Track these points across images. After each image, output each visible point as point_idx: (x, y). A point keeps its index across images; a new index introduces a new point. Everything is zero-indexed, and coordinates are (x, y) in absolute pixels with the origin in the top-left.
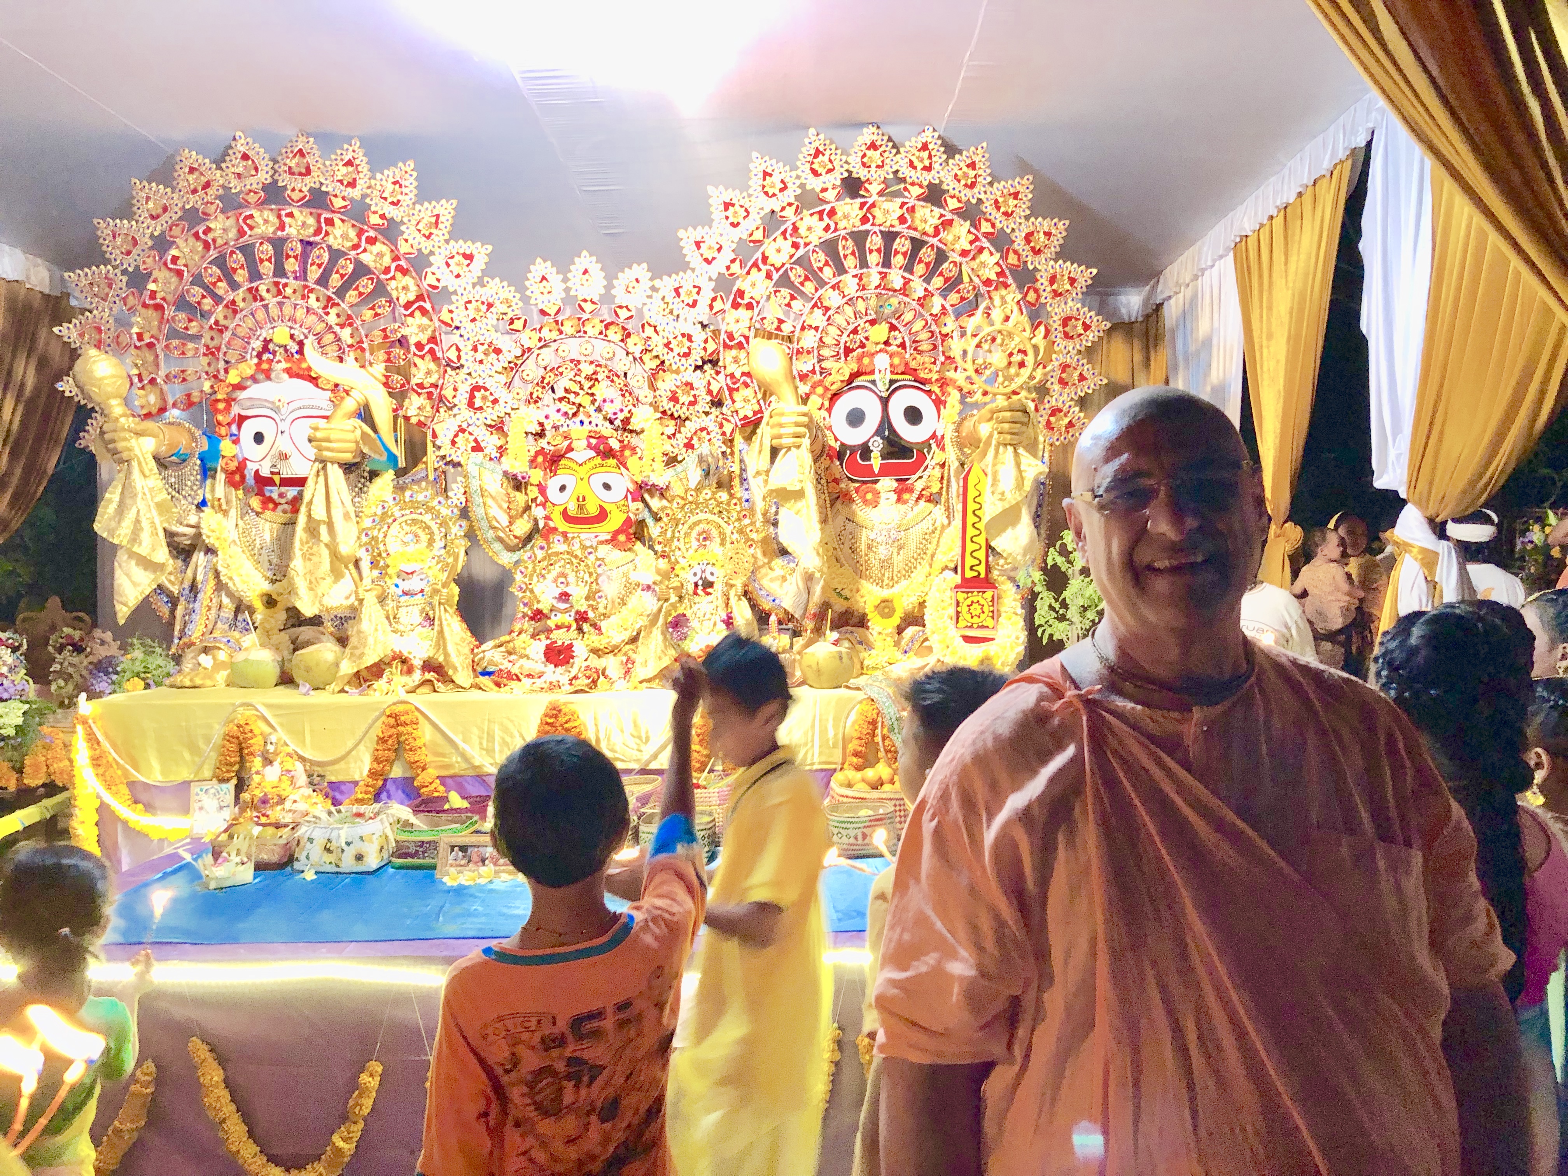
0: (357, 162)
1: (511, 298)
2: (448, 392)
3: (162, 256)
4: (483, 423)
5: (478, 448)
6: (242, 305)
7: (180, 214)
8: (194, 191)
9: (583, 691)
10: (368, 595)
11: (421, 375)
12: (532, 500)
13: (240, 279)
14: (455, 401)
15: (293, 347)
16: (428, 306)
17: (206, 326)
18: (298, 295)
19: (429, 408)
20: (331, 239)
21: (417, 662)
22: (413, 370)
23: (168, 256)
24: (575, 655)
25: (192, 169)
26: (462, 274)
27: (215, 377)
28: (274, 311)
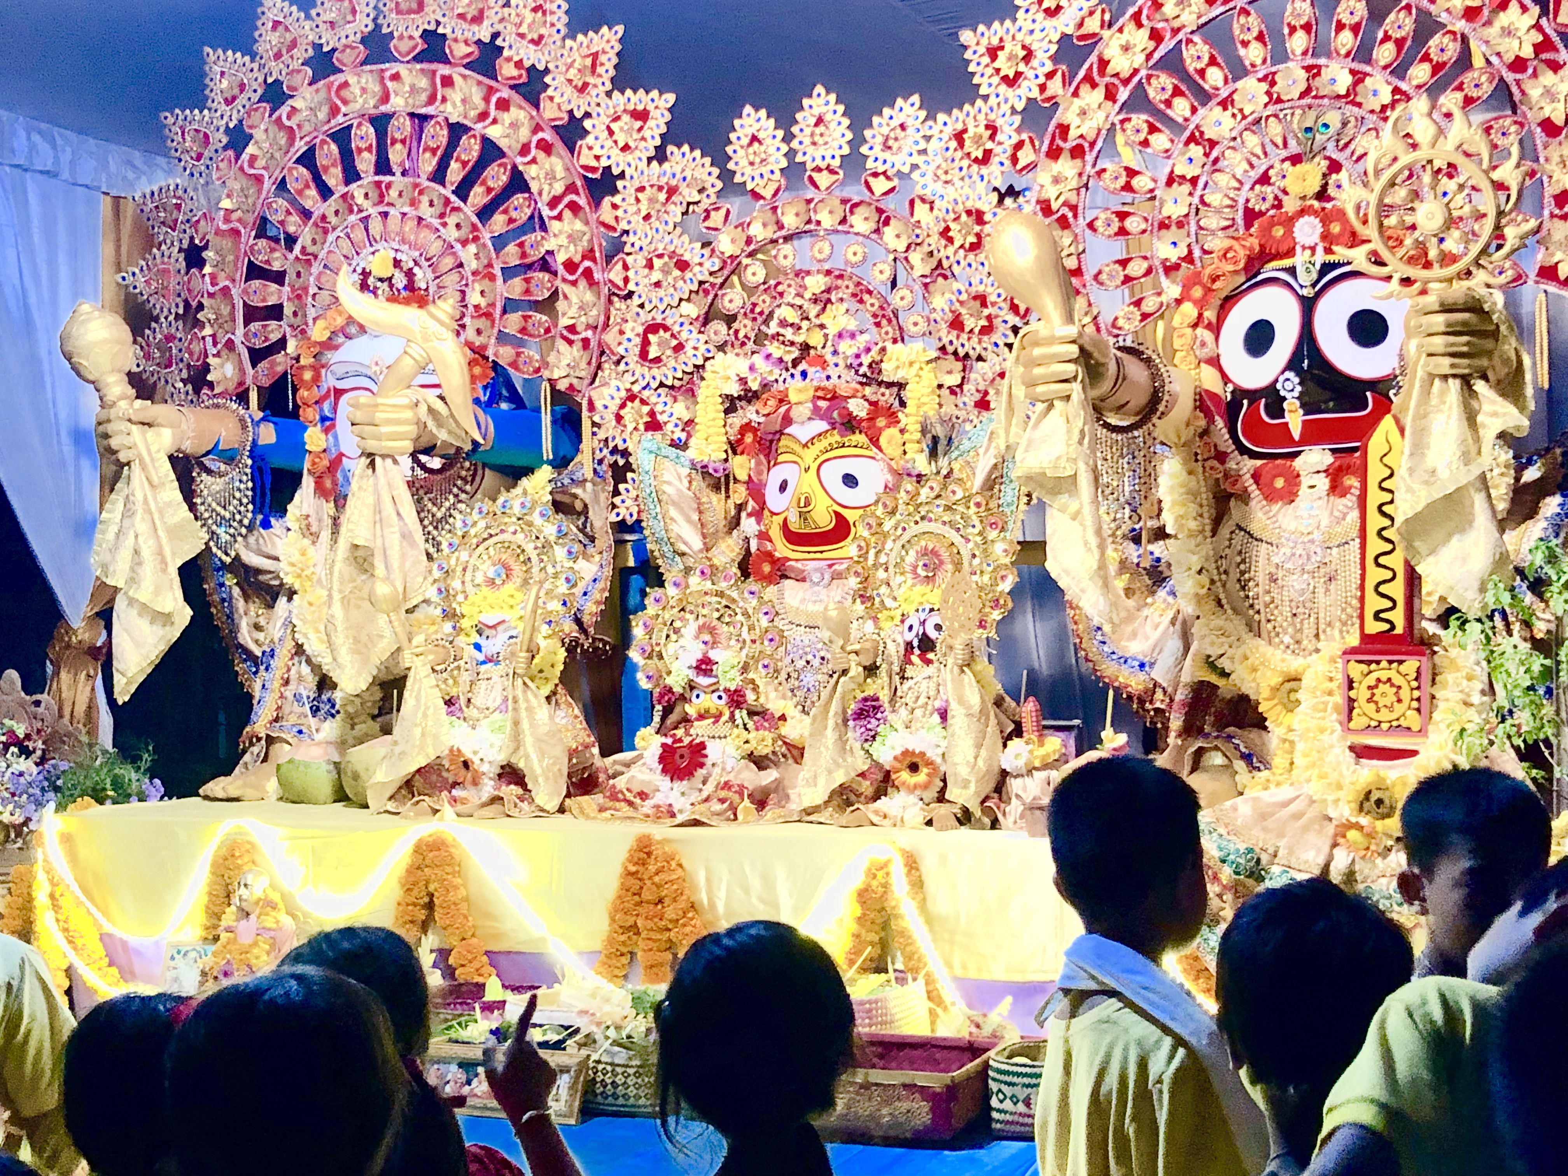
1: (705, 177)
2: (610, 337)
3: (237, 158)
4: (662, 385)
5: (654, 425)
6: (333, 220)
7: (260, 92)
8: (278, 56)
9: (696, 823)
10: (418, 662)
11: (573, 311)
12: (740, 508)
13: (331, 182)
14: (621, 350)
15: (400, 281)
16: (582, 201)
17: (291, 257)
18: (406, 198)
19: (583, 365)
20: (449, 107)
21: (485, 768)
22: (561, 305)
23: (245, 157)
24: (709, 762)
25: (276, 24)
26: (632, 144)
27: (303, 332)
28: (376, 226)
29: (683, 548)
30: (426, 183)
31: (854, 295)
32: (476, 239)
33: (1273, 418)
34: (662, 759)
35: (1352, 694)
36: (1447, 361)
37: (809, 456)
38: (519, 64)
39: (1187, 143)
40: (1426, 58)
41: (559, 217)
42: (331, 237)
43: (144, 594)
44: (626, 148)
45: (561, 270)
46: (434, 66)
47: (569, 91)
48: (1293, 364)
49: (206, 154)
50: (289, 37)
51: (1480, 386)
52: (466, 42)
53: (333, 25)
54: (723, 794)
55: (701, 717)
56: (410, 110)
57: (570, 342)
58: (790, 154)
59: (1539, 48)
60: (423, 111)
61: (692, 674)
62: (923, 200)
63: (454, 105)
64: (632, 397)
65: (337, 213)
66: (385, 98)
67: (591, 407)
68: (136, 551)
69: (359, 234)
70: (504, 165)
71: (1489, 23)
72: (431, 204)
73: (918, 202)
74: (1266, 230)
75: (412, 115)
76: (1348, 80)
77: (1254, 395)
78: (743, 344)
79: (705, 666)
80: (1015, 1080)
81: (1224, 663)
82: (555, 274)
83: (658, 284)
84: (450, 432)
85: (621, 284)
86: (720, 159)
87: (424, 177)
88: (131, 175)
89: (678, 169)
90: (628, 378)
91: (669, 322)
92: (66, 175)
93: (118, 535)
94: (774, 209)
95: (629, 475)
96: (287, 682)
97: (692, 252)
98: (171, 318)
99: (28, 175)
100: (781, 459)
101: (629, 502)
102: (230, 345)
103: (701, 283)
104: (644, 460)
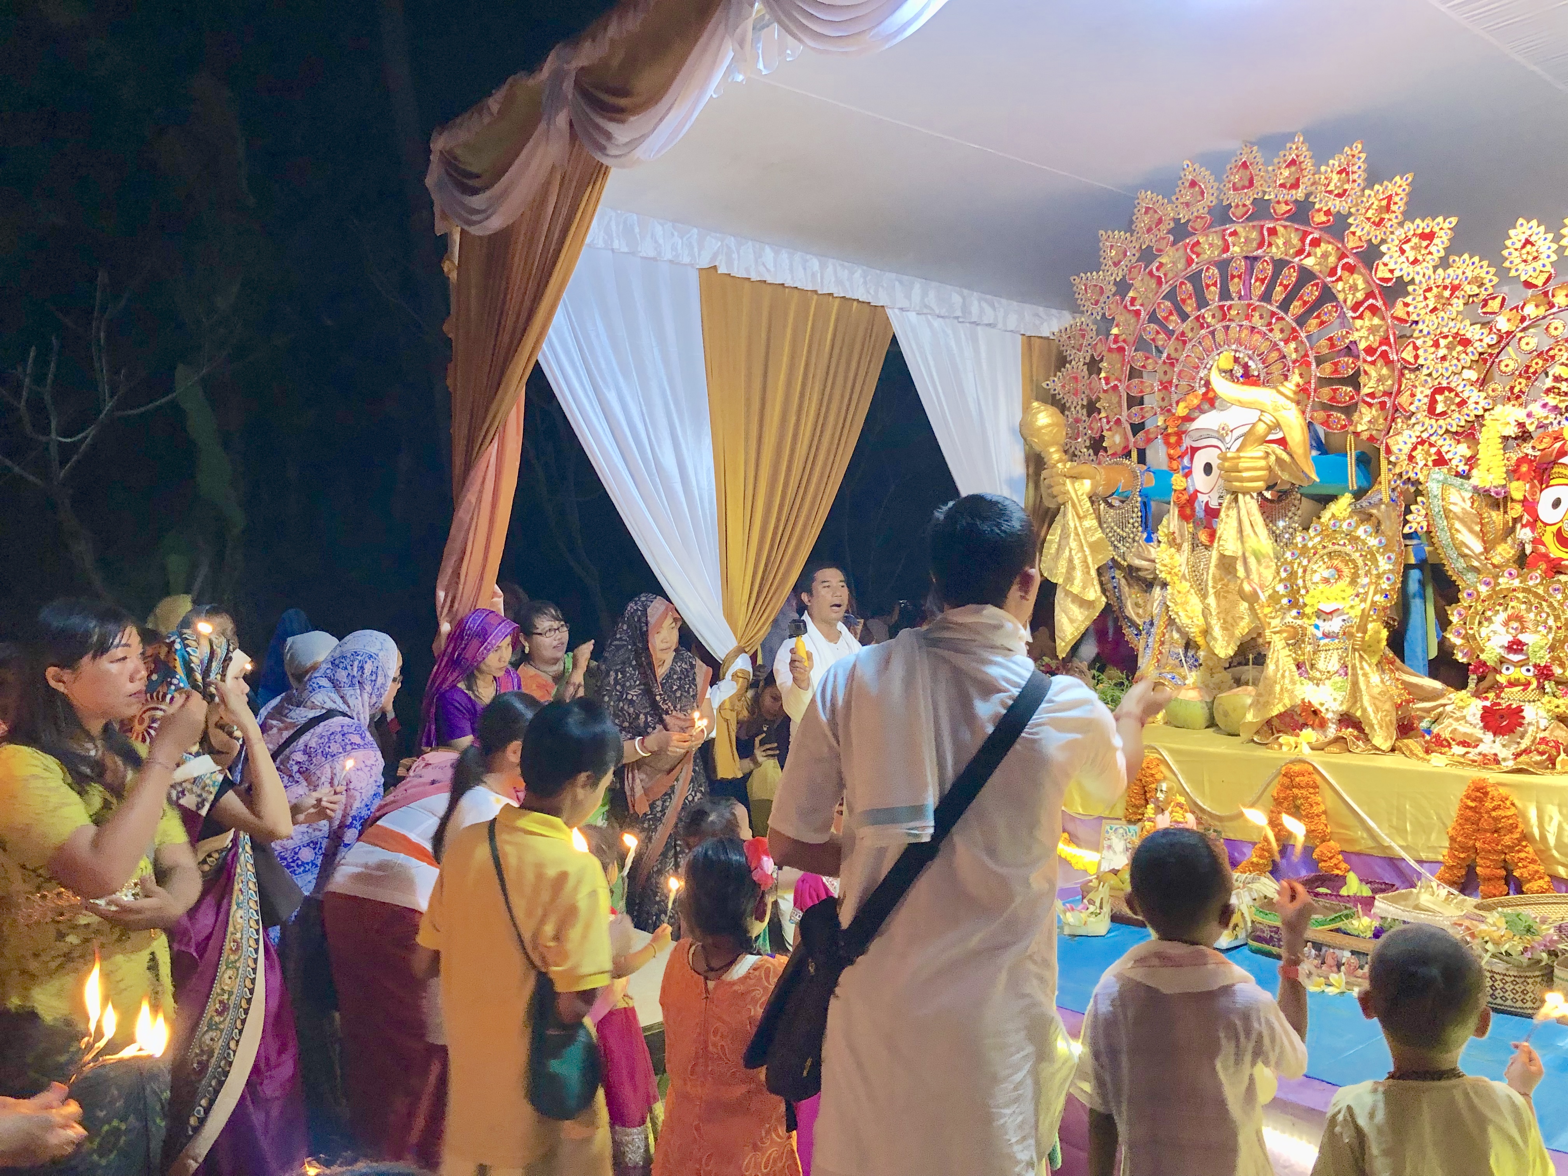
0: (1302, 159)
1: (1483, 275)
2: (1404, 399)
3: (1123, 300)
4: (1447, 431)
5: (1441, 461)
6: (1190, 335)
7: (1137, 255)
8: (1149, 230)
9: (1519, 771)
10: (1276, 638)
11: (1372, 383)
12: (1515, 521)
13: (1188, 309)
14: (1413, 408)
15: (1239, 371)
16: (1380, 304)
17: (1160, 362)
18: (1243, 316)
19: (1381, 421)
20: (1274, 249)
21: (1329, 715)
22: (1363, 379)
23: (1128, 299)
24: (1526, 722)
25: (1148, 209)
26: (1420, 258)
27: (1169, 411)
28: (1220, 336)
29: (1467, 551)
30: (1258, 303)
32: (1295, 338)
34: (1483, 718)
38: (1328, 213)
41: (1361, 317)
42: (1189, 346)
43: (1076, 589)
44: (1415, 262)
45: (1363, 354)
46: (1262, 223)
47: (1367, 226)
49: (1102, 300)
50: (1157, 216)
52: (1286, 203)
53: (1187, 204)
54: (1540, 747)
55: (1511, 684)
56: (1244, 254)
57: (1370, 405)
58: (1560, 250)
60: (1254, 254)
61: (1503, 652)
63: (1278, 247)
64: (1422, 442)
65: (1192, 329)
66: (1226, 249)
67: (1388, 451)
68: (1070, 560)
69: (1208, 342)
70: (1317, 285)
72: (1261, 317)
75: (1246, 258)
78: (1518, 397)
79: (1516, 646)
82: (1357, 357)
83: (1444, 358)
84: (1290, 475)
85: (1412, 360)
86: (1497, 260)
87: (1255, 298)
88: (1037, 322)
89: (1460, 272)
90: (1418, 428)
91: (1453, 385)
92: (1000, 325)
93: (1058, 550)
94: (1546, 294)
95: (1419, 499)
96: (1162, 643)
97: (1473, 332)
98: (1078, 408)
99: (979, 328)
100: (1552, 482)
101: (1420, 519)
102: (1118, 422)
103: (1481, 354)
104: (1433, 487)
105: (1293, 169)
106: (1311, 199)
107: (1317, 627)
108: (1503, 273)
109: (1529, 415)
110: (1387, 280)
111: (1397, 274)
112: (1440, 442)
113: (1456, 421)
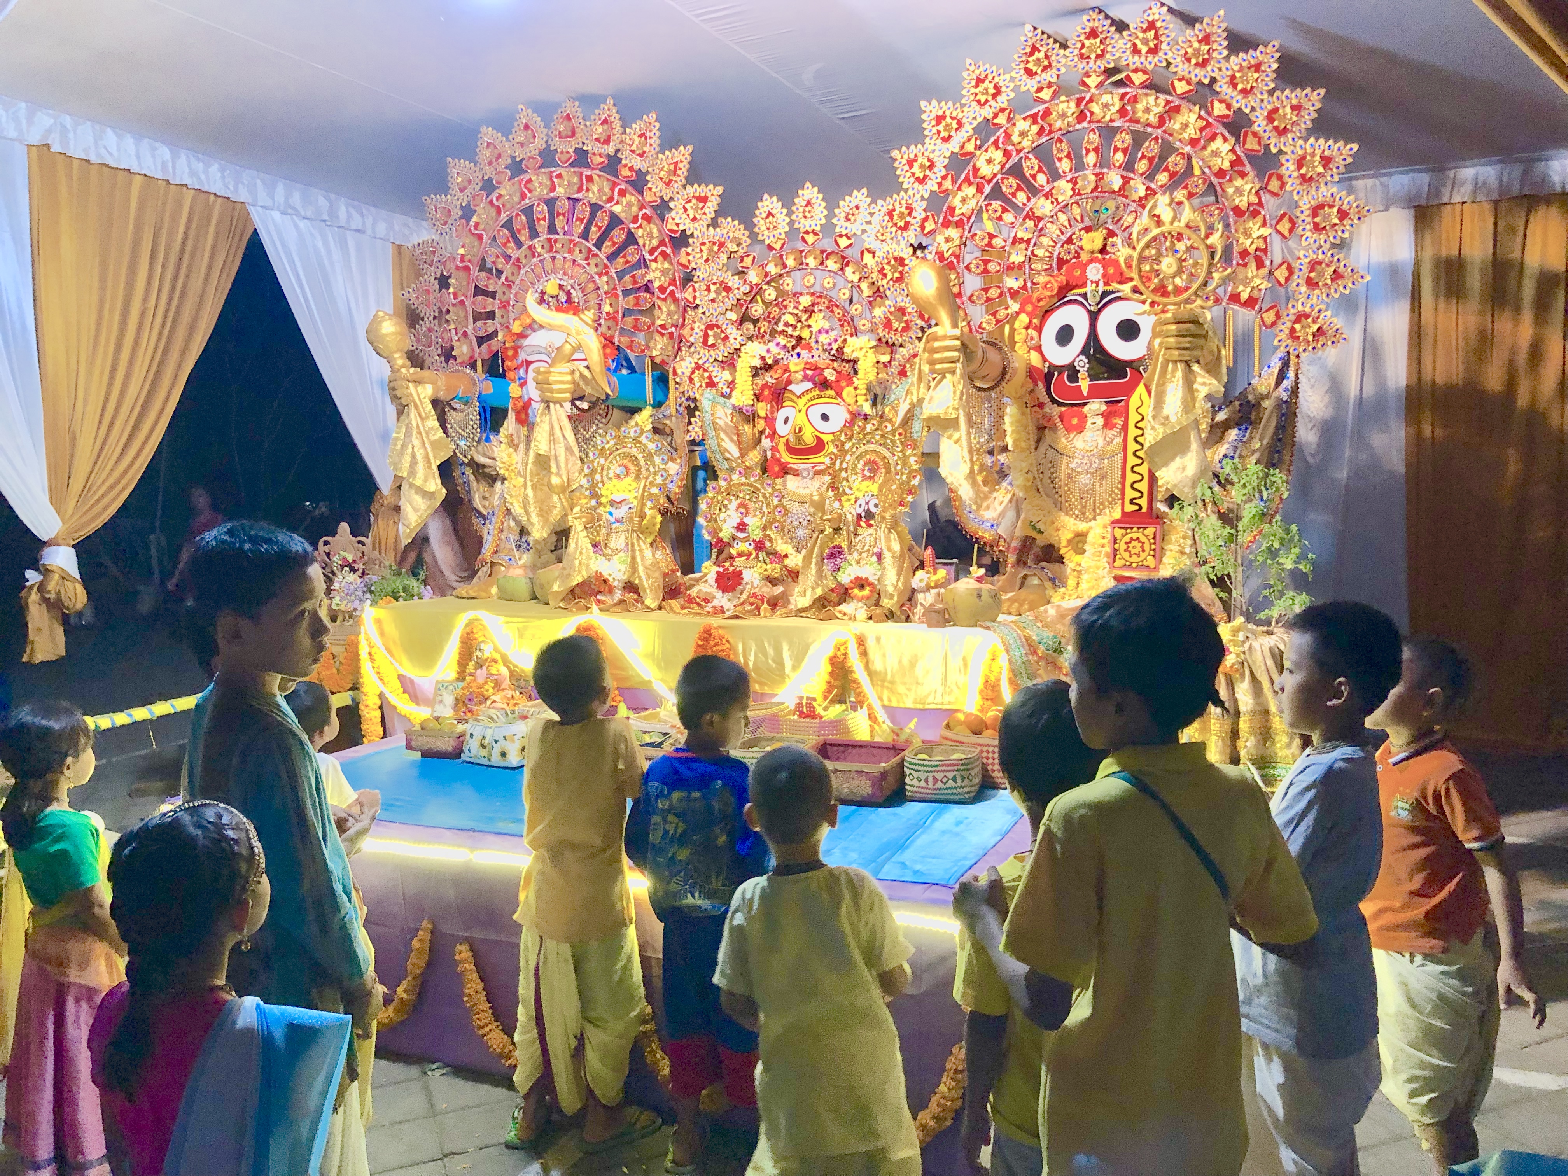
0: (612, 119)
1: (741, 236)
2: (686, 332)
3: (468, 224)
4: (716, 360)
5: (711, 384)
6: (524, 261)
7: (480, 184)
8: (490, 163)
9: (737, 617)
10: (577, 522)
11: (664, 316)
12: (761, 432)
13: (523, 239)
14: (692, 339)
15: (563, 298)
16: (669, 251)
17: (500, 283)
18: (566, 249)
19: (670, 348)
20: (591, 195)
21: (616, 583)
22: (657, 312)
23: (472, 223)
24: (744, 582)
25: (489, 144)
26: (698, 216)
27: (507, 327)
28: (548, 265)
29: (728, 456)
30: (578, 240)
31: (828, 308)
32: (607, 273)
33: (1071, 382)
34: (717, 580)
35: (1116, 546)
36: (1176, 352)
37: (802, 402)
38: (631, 169)
39: (1024, 219)
40: (1167, 169)
41: (655, 260)
42: (523, 272)
43: (418, 482)
44: (694, 219)
45: (657, 292)
46: (581, 170)
47: (661, 184)
48: (1084, 351)
49: (450, 222)
50: (496, 152)
51: (1196, 367)
52: (600, 155)
53: (522, 145)
54: (752, 600)
55: (740, 555)
56: (567, 195)
57: (662, 335)
58: (791, 223)
59: (1233, 164)
60: (575, 196)
61: (734, 531)
62: (869, 251)
63: (593, 193)
64: (698, 367)
65: (526, 257)
66: (553, 188)
67: (675, 373)
68: (413, 456)
69: (539, 270)
70: (623, 229)
71: (1204, 148)
72: (581, 251)
73: (866, 253)
74: (1069, 273)
75: (569, 198)
76: (1121, 182)
77: (1061, 369)
78: (763, 336)
79: (741, 527)
80: (920, 768)
81: (1040, 526)
82: (653, 293)
83: (713, 301)
84: (593, 388)
85: (692, 300)
86: (749, 225)
87: (576, 235)
88: (407, 232)
89: (725, 231)
90: (696, 356)
91: (720, 323)
92: (369, 232)
93: (402, 446)
94: (781, 256)
95: (697, 413)
96: (502, 531)
97: (734, 282)
98: (431, 318)
99: (348, 232)
100: (785, 404)
101: (697, 429)
102: (465, 334)
103: (738, 300)
104: (705, 404)
105: (606, 127)
106: (619, 155)
107: (611, 514)
108: (753, 236)
109: (768, 351)
110: (675, 232)
111: (682, 228)
112: (711, 369)
113: (721, 352)
